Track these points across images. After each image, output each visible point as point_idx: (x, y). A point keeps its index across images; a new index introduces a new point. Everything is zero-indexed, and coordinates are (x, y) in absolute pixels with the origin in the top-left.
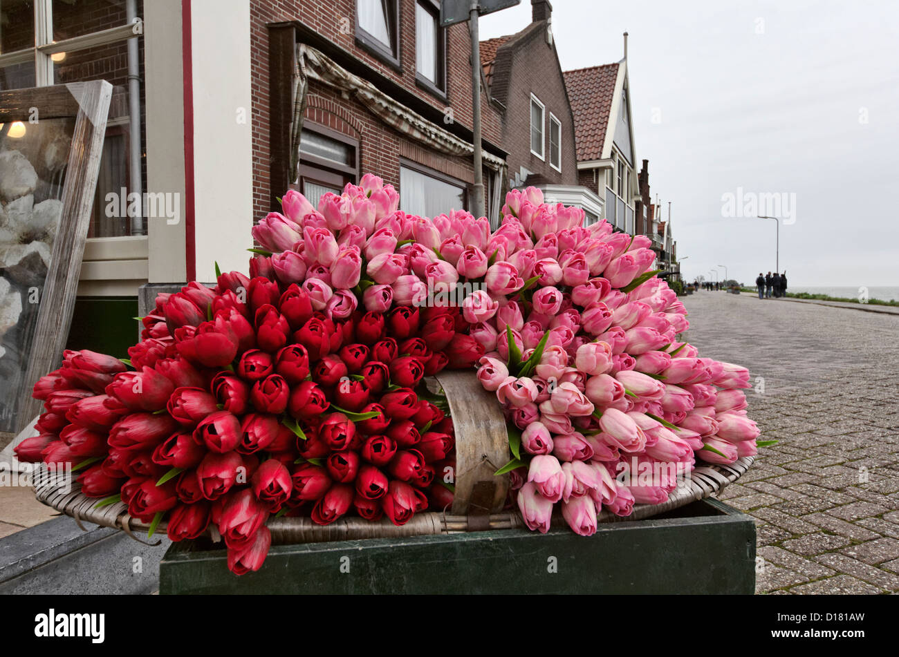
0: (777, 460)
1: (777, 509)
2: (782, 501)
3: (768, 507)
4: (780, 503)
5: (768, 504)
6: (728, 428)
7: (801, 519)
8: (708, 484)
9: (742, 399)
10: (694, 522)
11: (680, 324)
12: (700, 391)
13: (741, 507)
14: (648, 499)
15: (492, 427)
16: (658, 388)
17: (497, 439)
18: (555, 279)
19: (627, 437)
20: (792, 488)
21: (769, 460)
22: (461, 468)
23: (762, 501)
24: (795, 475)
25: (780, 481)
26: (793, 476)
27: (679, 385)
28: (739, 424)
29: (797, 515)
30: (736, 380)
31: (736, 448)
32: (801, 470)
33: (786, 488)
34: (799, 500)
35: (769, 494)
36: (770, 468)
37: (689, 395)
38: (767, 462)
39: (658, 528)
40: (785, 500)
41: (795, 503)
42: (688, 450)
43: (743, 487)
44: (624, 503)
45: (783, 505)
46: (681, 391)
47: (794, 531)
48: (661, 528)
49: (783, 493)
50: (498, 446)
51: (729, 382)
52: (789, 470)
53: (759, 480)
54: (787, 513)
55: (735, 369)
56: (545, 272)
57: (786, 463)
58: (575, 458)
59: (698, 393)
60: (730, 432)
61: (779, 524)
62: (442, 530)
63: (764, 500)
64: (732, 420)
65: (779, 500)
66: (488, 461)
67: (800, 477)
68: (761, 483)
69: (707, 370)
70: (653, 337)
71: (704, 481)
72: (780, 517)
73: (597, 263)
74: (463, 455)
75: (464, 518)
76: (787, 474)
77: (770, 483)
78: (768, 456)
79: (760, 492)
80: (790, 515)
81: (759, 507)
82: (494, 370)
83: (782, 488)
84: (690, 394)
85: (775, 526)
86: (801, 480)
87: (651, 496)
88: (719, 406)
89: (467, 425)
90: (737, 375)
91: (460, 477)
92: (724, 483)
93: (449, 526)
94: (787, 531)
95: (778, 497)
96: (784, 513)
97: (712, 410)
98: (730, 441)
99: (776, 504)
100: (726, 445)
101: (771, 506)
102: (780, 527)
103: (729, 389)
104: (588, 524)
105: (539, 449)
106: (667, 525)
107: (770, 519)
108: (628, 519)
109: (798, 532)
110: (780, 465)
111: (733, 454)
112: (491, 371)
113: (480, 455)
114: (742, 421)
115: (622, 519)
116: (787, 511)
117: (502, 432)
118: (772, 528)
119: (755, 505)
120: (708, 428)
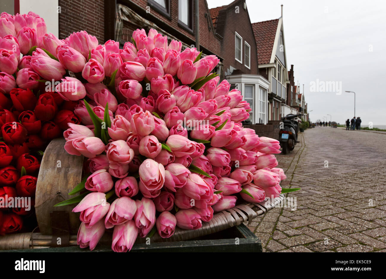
0: (341, 205)
1: (337, 231)
2: (340, 226)
3: (332, 229)
4: (339, 227)
5: (332, 228)
6: (259, 178)
7: (349, 236)
8: (240, 216)
9: (274, 161)
10: (215, 243)
11: (242, 115)
12: (240, 153)
13: (318, 229)
14: (187, 226)
15: (70, 173)
16: (191, 146)
17: (71, 180)
18: (137, 74)
19: (147, 178)
20: (346, 219)
21: (337, 205)
22: (39, 201)
23: (329, 226)
24: (349, 213)
25: (340, 216)
26: (348, 213)
27: (223, 148)
28: (266, 176)
29: (347, 234)
30: (270, 148)
31: (264, 192)
32: (353, 210)
33: (343, 219)
34: (349, 226)
35: (334, 222)
36: (337, 209)
37: (226, 155)
38: (335, 206)
39: (185, 247)
40: (342, 226)
41: (347, 227)
42: (208, 190)
43: (320, 219)
44: (164, 228)
45: (341, 228)
46: (221, 152)
47: (344, 243)
48: (187, 247)
49: (341, 222)
50: (71, 185)
51: (265, 149)
52: (347, 210)
53: (330, 215)
54: (341, 233)
55: (269, 141)
56: (127, 69)
57: (346, 207)
58: (122, 195)
59: (239, 154)
60: (260, 181)
61: (336, 239)
62: (30, 246)
63: (331, 225)
64: (262, 173)
65: (338, 226)
66: (61, 196)
67: (352, 214)
68: (331, 216)
69: (242, 138)
70: (199, 113)
71: (238, 213)
72: (337, 235)
73: (168, 66)
74: (41, 191)
75: (50, 237)
76: (345, 212)
77: (336, 217)
78: (337, 203)
79: (329, 221)
80: (343, 234)
81: (327, 229)
82: (72, 131)
83: (341, 219)
84: (227, 153)
85: (334, 239)
86: (351, 215)
87: (188, 224)
88: (260, 165)
89: (50, 171)
90: (270, 145)
91: (38, 207)
92: (251, 216)
93: (36, 242)
94: (340, 242)
95: (338, 224)
96: (340, 232)
97: (253, 168)
98: (261, 188)
99: (336, 228)
100: (257, 190)
101: (334, 229)
102: (336, 240)
103: (266, 154)
104: (122, 244)
105: (92, 188)
106: (193, 245)
107: (332, 236)
108: (169, 240)
109: (346, 243)
110: (342, 208)
111: (261, 196)
112: (71, 133)
113: (54, 192)
114: (268, 174)
115: (164, 240)
116: (342, 232)
117: (77, 176)
118: (332, 241)
119: (325, 228)
120: (244, 178)
